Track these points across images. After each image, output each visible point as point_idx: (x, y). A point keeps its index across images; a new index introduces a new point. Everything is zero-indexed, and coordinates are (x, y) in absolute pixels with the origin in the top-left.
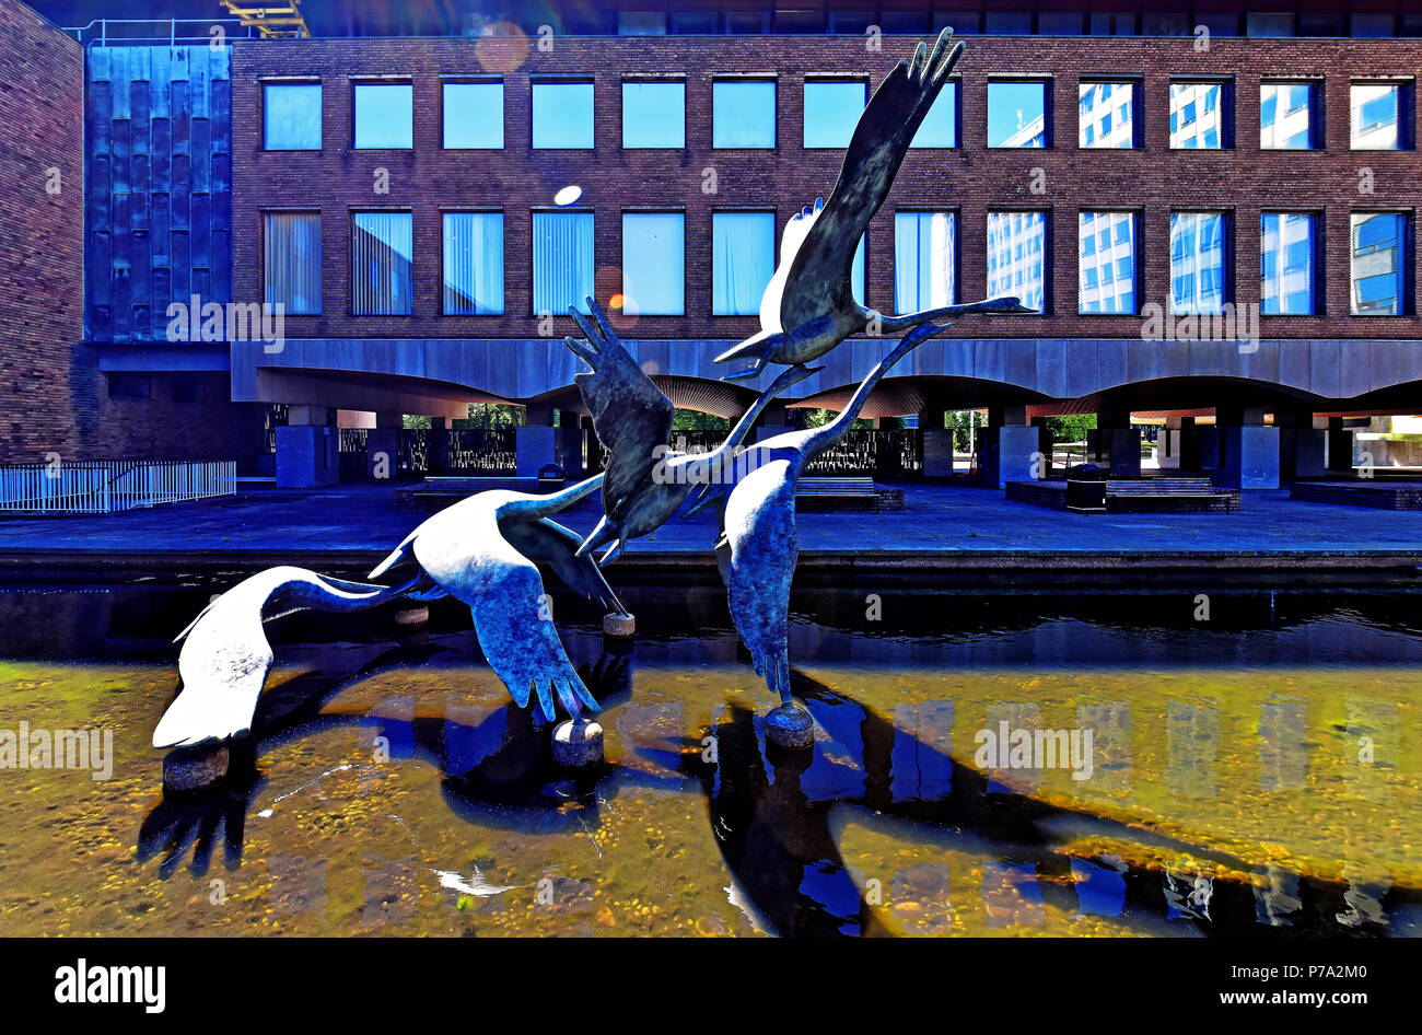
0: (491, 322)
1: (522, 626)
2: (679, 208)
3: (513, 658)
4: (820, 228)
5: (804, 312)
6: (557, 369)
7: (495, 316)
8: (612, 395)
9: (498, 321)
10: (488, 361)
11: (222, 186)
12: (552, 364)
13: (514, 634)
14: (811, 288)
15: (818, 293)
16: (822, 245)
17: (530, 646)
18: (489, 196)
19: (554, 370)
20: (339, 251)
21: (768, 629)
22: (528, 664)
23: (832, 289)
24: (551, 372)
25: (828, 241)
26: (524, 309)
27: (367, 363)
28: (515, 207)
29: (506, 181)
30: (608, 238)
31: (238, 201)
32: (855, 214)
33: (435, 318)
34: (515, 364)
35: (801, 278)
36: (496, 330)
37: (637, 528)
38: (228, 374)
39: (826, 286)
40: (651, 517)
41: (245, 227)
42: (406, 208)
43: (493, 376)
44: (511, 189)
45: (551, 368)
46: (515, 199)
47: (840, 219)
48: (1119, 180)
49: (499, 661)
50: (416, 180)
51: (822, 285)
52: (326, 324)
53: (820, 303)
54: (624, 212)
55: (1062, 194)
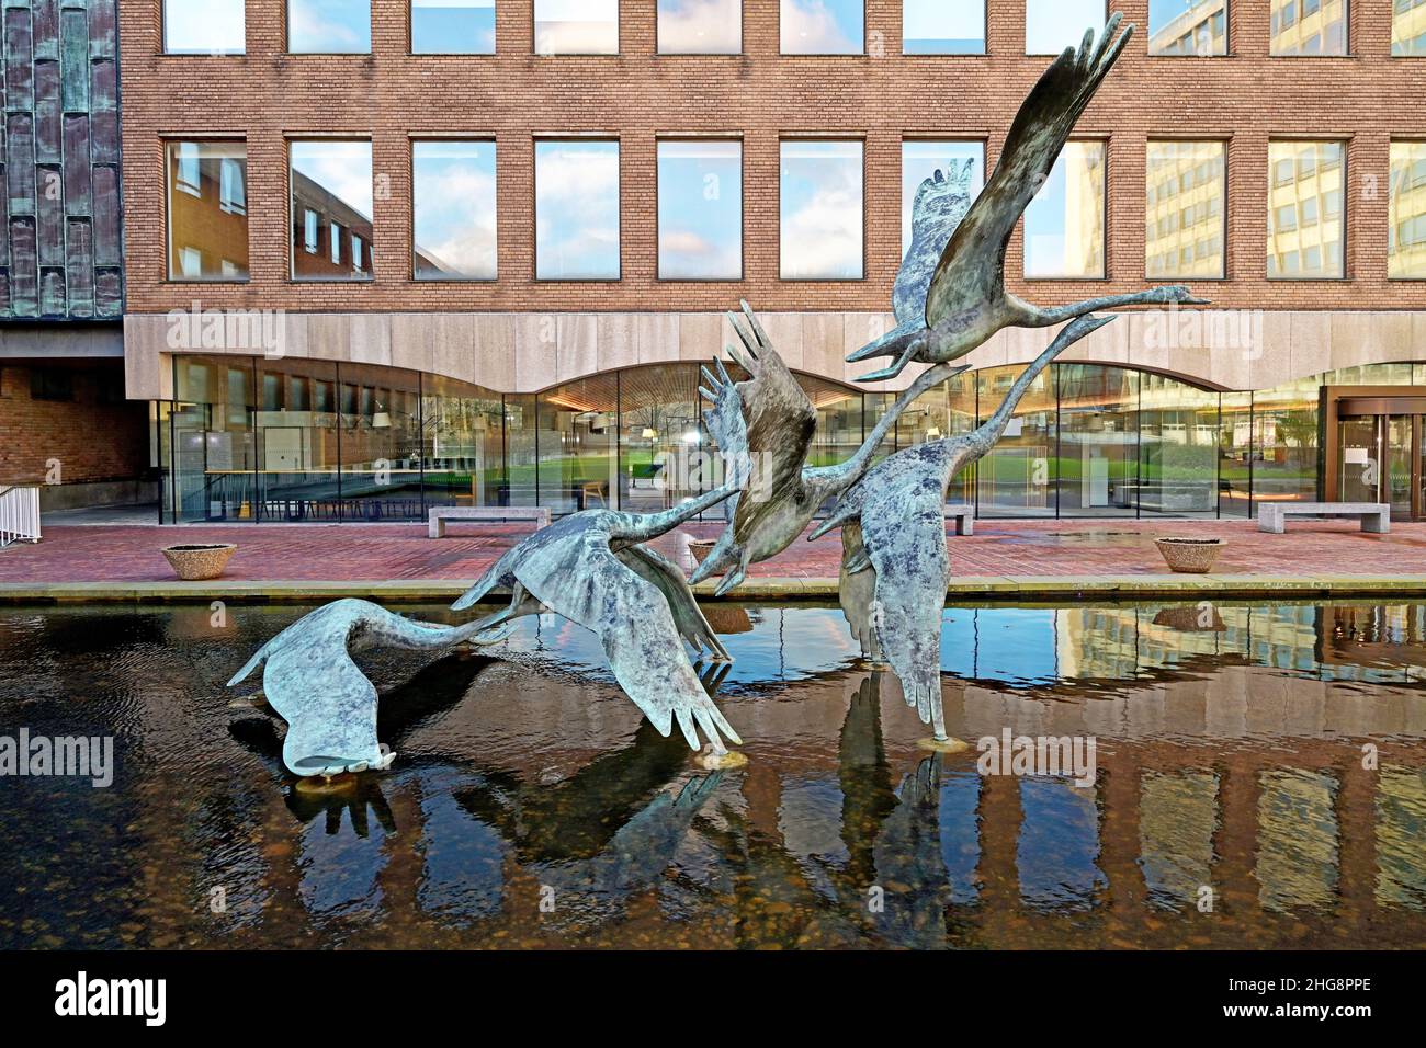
0: (479, 289)
1: (656, 654)
2: (733, 134)
3: (650, 687)
4: (973, 216)
5: (950, 304)
6: (570, 353)
7: (486, 282)
8: (767, 403)
9: (491, 289)
10: (477, 342)
11: (106, 103)
12: (564, 347)
13: (648, 662)
14: (960, 278)
15: (967, 283)
16: (975, 231)
17: (665, 674)
18: (476, 119)
19: (567, 355)
20: (271, 194)
21: (920, 656)
22: (666, 692)
23: (983, 280)
24: (562, 357)
25: (981, 228)
26: (526, 271)
27: (312, 347)
28: (511, 133)
29: (500, 98)
30: (639, 174)
31: (129, 125)
32: (1012, 198)
33: (404, 284)
34: (513, 346)
35: (949, 268)
36: (487, 302)
37: (761, 550)
38: (121, 361)
39: (976, 275)
40: (777, 538)
41: (140, 160)
42: (364, 134)
43: (484, 363)
44: (505, 110)
45: (562, 352)
46: (512, 122)
47: (995, 205)
48: (1322, 97)
49: (636, 688)
50: (377, 96)
51: (971, 275)
52: (255, 293)
53: (969, 294)
54: (658, 139)
55: (1247, 118)
